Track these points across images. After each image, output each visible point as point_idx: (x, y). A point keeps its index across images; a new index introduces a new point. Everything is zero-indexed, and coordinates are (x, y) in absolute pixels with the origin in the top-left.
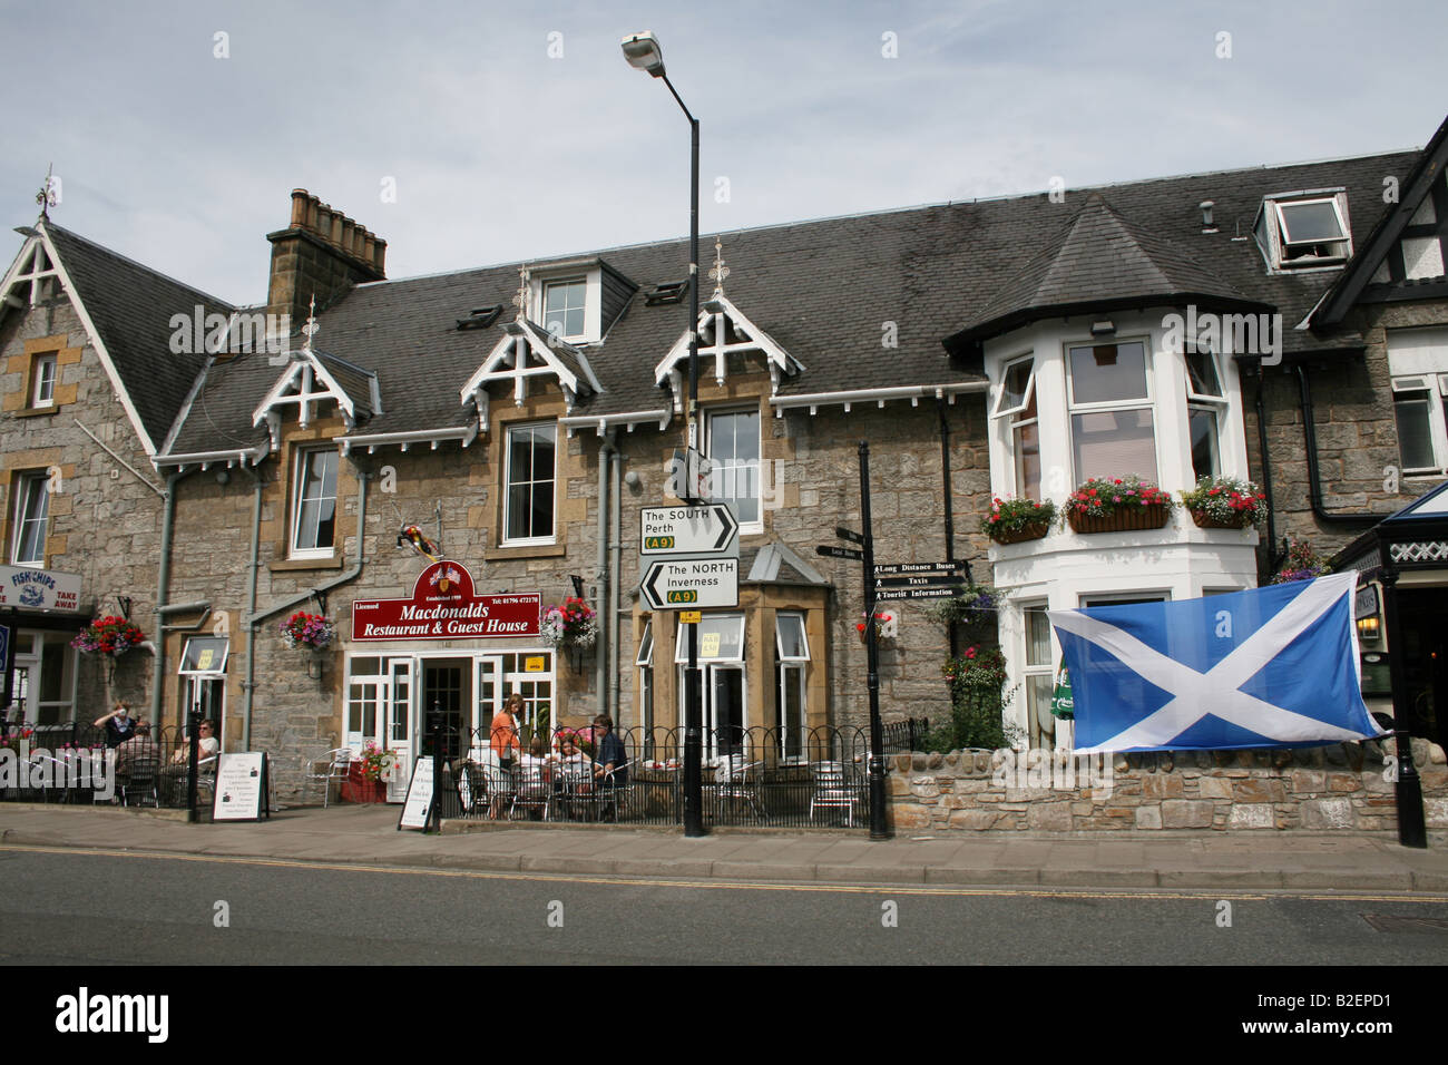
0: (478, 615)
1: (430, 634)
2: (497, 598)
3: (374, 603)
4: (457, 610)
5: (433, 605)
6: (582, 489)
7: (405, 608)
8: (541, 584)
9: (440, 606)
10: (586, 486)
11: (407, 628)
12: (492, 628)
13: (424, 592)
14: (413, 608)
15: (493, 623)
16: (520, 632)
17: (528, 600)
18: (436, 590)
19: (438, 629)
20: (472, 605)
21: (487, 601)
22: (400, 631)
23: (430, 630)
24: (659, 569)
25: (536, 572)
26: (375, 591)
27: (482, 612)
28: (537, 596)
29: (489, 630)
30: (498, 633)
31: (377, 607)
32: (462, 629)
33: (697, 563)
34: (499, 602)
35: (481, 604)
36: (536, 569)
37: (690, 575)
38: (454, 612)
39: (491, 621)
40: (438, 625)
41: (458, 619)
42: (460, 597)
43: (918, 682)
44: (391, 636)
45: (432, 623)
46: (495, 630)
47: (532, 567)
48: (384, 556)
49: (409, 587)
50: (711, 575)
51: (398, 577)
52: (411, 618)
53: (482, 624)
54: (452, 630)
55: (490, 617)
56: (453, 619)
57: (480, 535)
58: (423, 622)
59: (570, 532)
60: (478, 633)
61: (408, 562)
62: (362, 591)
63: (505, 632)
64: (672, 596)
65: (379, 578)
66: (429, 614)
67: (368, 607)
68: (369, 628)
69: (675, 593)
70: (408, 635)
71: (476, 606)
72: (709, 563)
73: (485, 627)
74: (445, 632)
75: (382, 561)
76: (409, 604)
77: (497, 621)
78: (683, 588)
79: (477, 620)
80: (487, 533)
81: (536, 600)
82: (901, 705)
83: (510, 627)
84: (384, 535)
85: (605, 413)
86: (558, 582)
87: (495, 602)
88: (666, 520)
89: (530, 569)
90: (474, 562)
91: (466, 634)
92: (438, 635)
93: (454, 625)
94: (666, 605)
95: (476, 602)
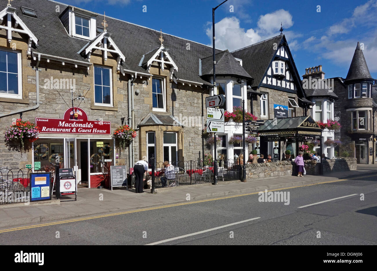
0: (90, 127)
1: (71, 132)
2: (96, 122)
3: (47, 119)
4: (82, 124)
5: (73, 122)
6: (121, 92)
7: (60, 122)
8: (110, 119)
9: (75, 123)
10: (123, 91)
11: (61, 129)
12: (94, 131)
13: (68, 117)
14: (64, 122)
15: (95, 130)
16: (104, 133)
17: (107, 123)
18: (73, 117)
19: (74, 130)
20: (87, 123)
21: (93, 122)
22: (58, 130)
23: (71, 131)
24: (210, 122)
25: (108, 115)
26: (46, 115)
27: (91, 126)
28: (110, 122)
29: (93, 132)
30: (96, 133)
31: (47, 121)
32: (84, 131)
33: (217, 122)
34: (97, 123)
35: (90, 123)
36: (108, 114)
37: (216, 125)
38: (80, 125)
39: (94, 129)
40: (74, 129)
41: (82, 127)
42: (83, 120)
43: (197, 150)
44: (55, 132)
45: (72, 128)
46: (95, 132)
47: (107, 113)
48: (49, 102)
49: (61, 115)
50: (219, 125)
51: (56, 111)
52: (63, 126)
53: (91, 130)
54: (80, 131)
55: (94, 127)
56: (80, 127)
57: (88, 100)
58: (68, 128)
59: (119, 104)
60: (89, 133)
61: (60, 106)
62: (39, 114)
63: (99, 133)
64: (213, 129)
65: (47, 110)
66: (70, 125)
67: (43, 120)
68: (44, 129)
69: (213, 128)
70: (62, 132)
71: (89, 123)
72: (219, 122)
73: (92, 131)
74: (77, 132)
75: (48, 104)
76: (62, 121)
77: (96, 129)
78: (215, 128)
79: (89, 129)
80: (91, 100)
81: (109, 123)
82: (194, 155)
83: (101, 131)
84: (48, 94)
85: (137, 71)
86: (115, 118)
87: (95, 123)
88: (212, 111)
89: (106, 114)
90: (86, 109)
91: (85, 133)
92: (74, 132)
93: (81, 129)
94: (212, 131)
95: (89, 122)
